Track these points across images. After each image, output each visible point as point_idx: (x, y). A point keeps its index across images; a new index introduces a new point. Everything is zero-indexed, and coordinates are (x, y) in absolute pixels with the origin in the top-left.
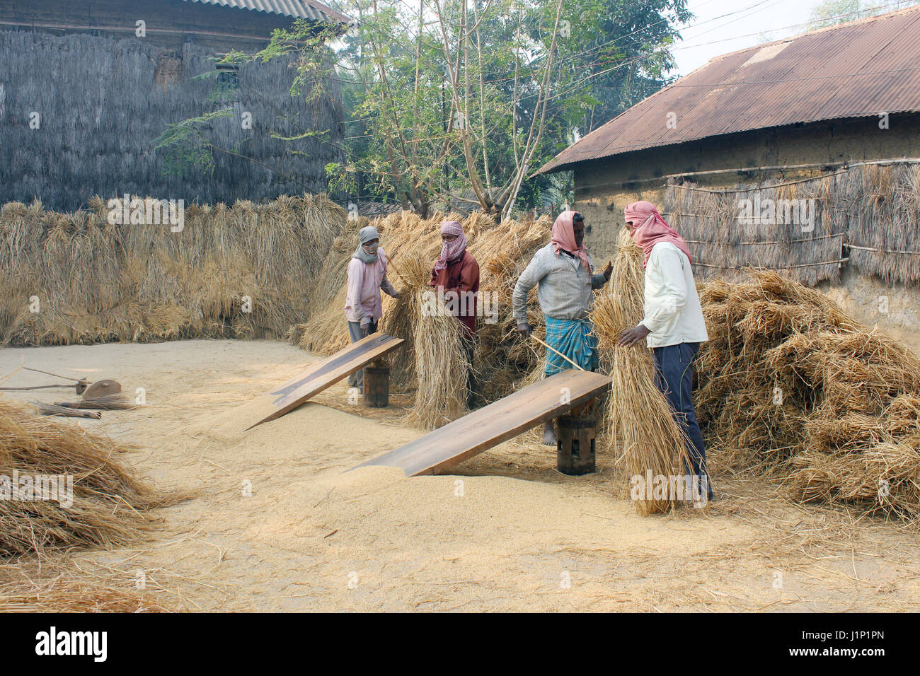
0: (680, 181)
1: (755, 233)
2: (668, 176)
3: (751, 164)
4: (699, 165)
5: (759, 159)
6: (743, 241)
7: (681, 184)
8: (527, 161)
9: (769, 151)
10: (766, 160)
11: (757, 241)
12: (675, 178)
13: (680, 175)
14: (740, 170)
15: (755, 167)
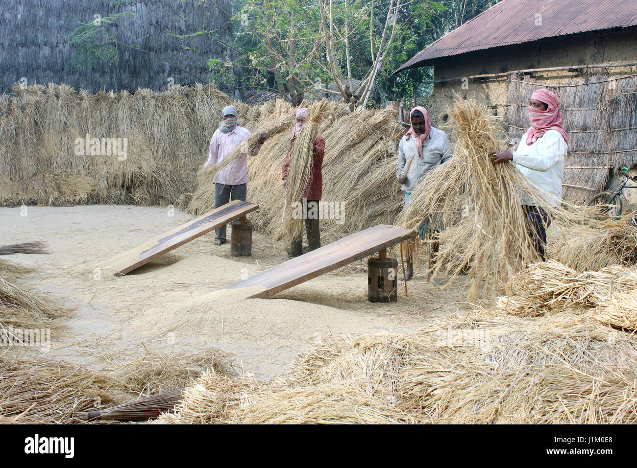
0: (521, 77)
1: (582, 123)
2: (512, 72)
3: (581, 62)
4: (539, 62)
5: (588, 58)
6: (572, 129)
7: (522, 79)
8: (380, 59)
9: (596, 51)
10: (594, 60)
11: (584, 130)
12: (517, 74)
13: (521, 71)
14: (571, 67)
15: (585, 65)
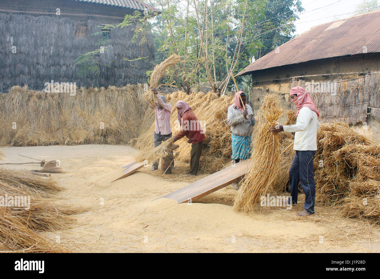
1: (329, 102)
2: (292, 77)
3: (328, 72)
4: (306, 73)
5: (331, 70)
6: (324, 105)
7: (298, 81)
8: (232, 70)
9: (336, 67)
10: (335, 71)
11: (330, 105)
12: (295, 78)
13: (297, 77)
14: (323, 75)
15: (330, 73)
